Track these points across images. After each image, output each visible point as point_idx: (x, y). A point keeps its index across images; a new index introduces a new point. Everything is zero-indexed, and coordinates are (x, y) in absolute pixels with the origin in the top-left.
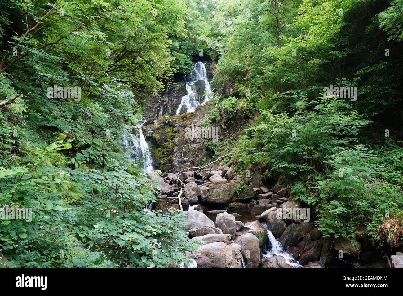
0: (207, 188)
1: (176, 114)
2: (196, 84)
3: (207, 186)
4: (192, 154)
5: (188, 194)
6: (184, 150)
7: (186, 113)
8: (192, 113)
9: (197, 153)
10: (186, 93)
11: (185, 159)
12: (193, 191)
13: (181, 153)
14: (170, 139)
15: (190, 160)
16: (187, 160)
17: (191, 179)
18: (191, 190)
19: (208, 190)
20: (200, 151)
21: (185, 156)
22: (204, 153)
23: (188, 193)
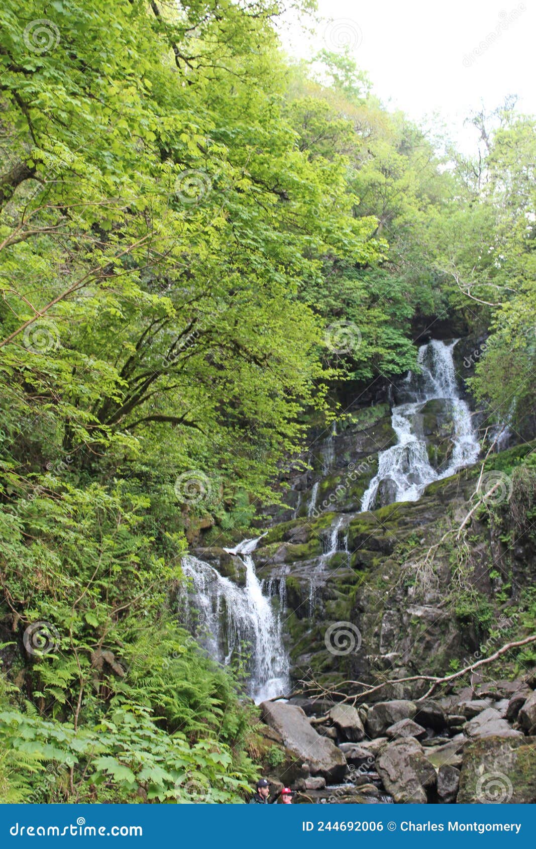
0: (458, 759)
1: (358, 508)
2: (426, 410)
3: (458, 753)
4: (412, 641)
5: (392, 778)
6: (386, 626)
7: (393, 505)
8: (411, 504)
9: (428, 638)
10: (391, 440)
11: (389, 655)
12: (409, 768)
13: (377, 635)
14: (341, 590)
15: (406, 659)
16: (395, 657)
17: (404, 727)
18: (403, 764)
19: (460, 766)
20: (437, 631)
21: (389, 645)
22: (451, 637)
23: (393, 774)
